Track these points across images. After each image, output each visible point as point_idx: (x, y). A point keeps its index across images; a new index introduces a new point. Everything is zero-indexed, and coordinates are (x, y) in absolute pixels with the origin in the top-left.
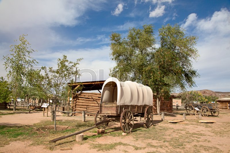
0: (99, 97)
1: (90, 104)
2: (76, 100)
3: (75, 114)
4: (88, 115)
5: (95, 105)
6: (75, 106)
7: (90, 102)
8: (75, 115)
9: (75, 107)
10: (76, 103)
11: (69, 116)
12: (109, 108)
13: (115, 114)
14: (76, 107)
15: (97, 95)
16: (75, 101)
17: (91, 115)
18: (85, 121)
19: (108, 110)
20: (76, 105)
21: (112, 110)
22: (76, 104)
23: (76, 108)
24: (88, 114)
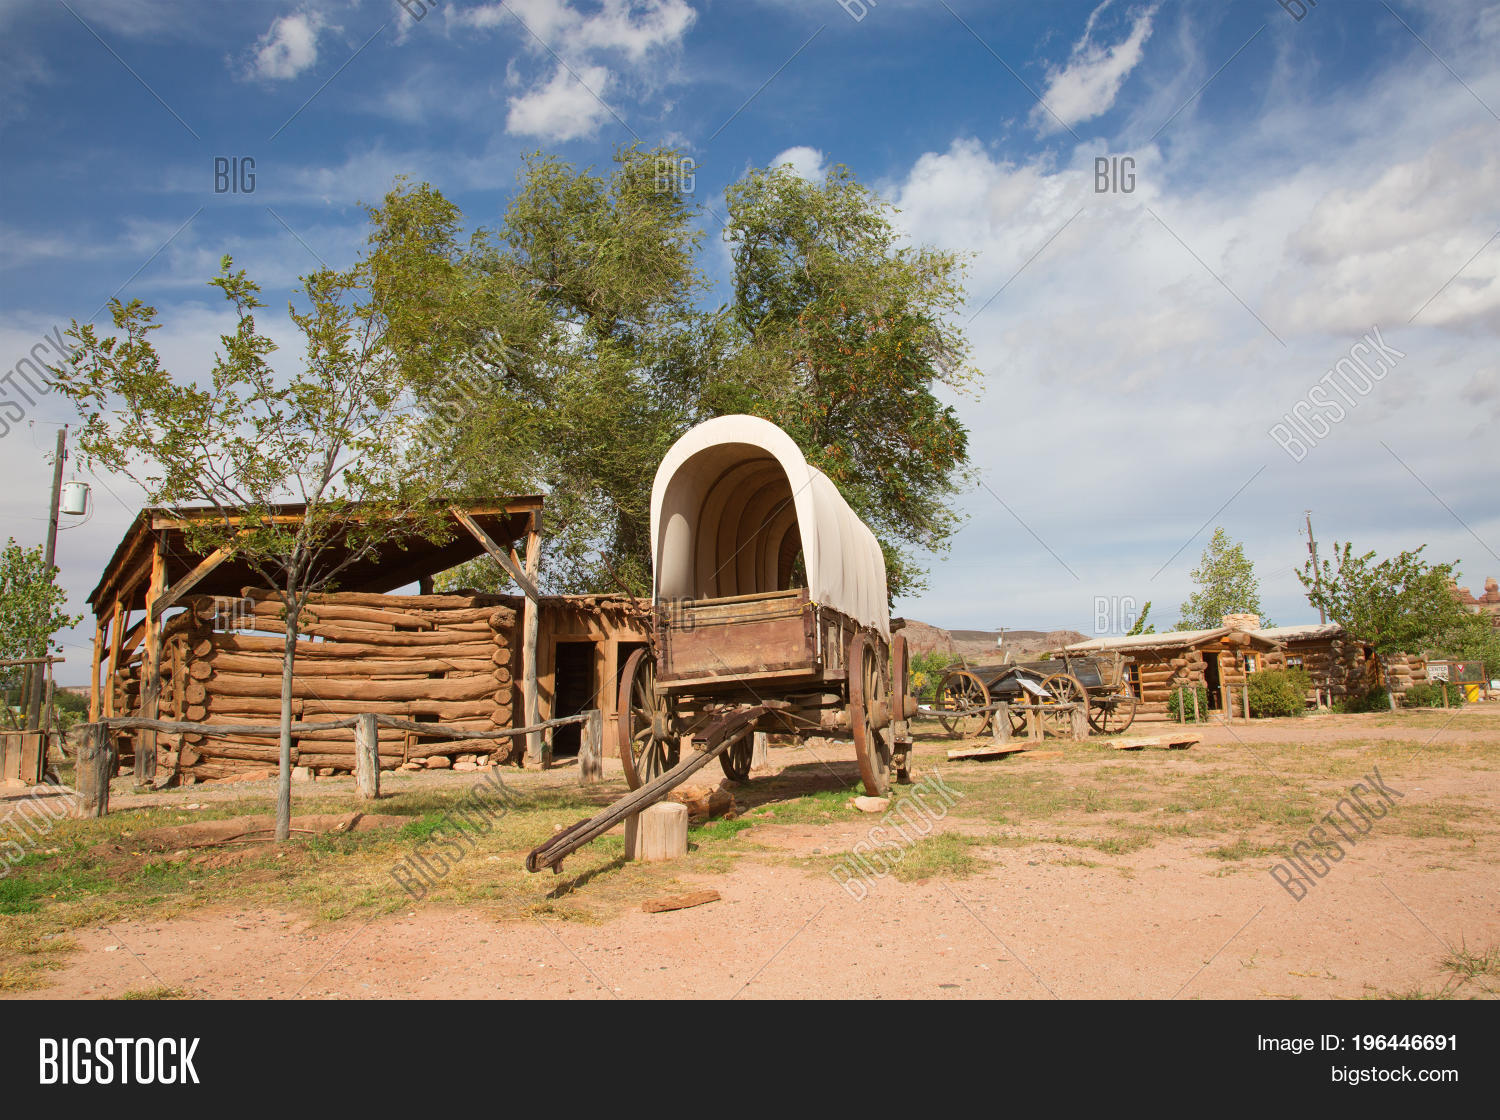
0: (399, 627)
1: (331, 681)
2: (213, 653)
3: (201, 770)
4: (316, 770)
5: (370, 688)
6: (206, 702)
7: (328, 665)
8: (200, 780)
9: (201, 711)
10: (213, 675)
11: (155, 789)
12: (738, 633)
13: (801, 665)
14: (208, 713)
15: (384, 612)
16: (197, 664)
17: (337, 771)
18: (378, 796)
19: (728, 641)
20: (209, 693)
21: (763, 641)
22: (212, 685)
23: (213, 717)
24: (317, 759)
